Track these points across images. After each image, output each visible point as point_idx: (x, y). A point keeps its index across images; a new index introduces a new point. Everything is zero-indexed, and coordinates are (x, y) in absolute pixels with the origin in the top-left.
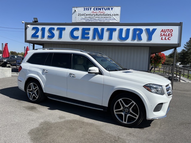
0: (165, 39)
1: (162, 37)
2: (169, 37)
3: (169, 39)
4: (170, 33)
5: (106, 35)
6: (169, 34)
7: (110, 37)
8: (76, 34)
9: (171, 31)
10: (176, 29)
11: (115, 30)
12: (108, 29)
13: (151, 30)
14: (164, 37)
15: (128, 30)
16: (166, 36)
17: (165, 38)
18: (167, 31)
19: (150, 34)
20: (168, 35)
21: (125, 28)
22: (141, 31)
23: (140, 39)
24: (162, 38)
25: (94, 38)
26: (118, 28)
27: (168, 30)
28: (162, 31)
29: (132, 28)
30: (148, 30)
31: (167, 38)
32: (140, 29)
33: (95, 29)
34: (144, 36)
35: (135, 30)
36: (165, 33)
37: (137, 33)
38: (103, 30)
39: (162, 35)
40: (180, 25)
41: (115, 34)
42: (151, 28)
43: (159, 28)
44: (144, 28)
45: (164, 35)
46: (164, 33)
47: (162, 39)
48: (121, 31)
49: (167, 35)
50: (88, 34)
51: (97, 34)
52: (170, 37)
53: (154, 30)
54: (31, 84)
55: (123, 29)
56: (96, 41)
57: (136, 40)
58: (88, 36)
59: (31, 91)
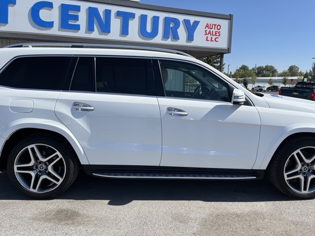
0: (211, 41)
1: (207, 36)
3: (217, 40)
4: (217, 30)
5: (116, 24)
6: (216, 32)
7: (125, 31)
9: (219, 27)
10: (224, 23)
11: (132, 16)
12: (119, 14)
13: (192, 22)
14: (209, 37)
15: (155, 20)
16: (212, 35)
17: (212, 38)
18: (214, 26)
19: (191, 29)
20: (216, 33)
21: (150, 14)
22: (176, 22)
23: (176, 37)
24: (207, 37)
25: (90, 29)
26: (138, 12)
27: (215, 25)
28: (206, 26)
29: (162, 16)
30: (187, 22)
31: (214, 37)
32: (175, 19)
33: (90, 8)
34: (182, 31)
35: (167, 20)
36: (211, 30)
37: (171, 26)
38: (108, 13)
39: (207, 32)
40: (230, 18)
41: (134, 25)
42: (192, 19)
43: (204, 21)
44: (181, 18)
45: (210, 33)
46: (210, 30)
47: (207, 40)
48: (143, 18)
49: (214, 34)
50: (76, 18)
51: (95, 21)
52: (217, 37)
53: (196, 23)
54: (29, 147)
55: (147, 16)
56: (96, 34)
57: (170, 39)
58: (76, 24)
59: (34, 168)
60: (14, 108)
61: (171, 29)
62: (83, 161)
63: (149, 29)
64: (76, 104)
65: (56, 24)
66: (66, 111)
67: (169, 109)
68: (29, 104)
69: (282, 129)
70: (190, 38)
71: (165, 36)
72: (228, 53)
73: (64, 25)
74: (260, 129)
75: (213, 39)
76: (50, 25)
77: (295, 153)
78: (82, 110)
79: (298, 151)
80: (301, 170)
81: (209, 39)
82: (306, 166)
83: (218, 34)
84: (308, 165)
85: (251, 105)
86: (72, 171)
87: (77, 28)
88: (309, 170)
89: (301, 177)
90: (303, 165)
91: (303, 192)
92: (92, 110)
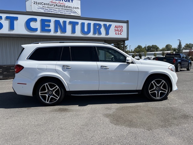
0: (118, 34)
1: (116, 32)
3: (121, 34)
4: (121, 29)
5: (69, 28)
7: (73, 31)
8: (33, 25)
9: (122, 27)
10: (125, 25)
11: (77, 23)
12: (70, 23)
13: (108, 25)
14: (117, 32)
15: (89, 25)
19: (107, 29)
21: (86, 22)
22: (100, 26)
23: (100, 33)
24: (116, 33)
25: (56, 31)
26: (80, 22)
27: (120, 26)
28: (115, 27)
29: (92, 23)
30: (105, 25)
31: (119, 32)
32: (99, 24)
33: (56, 21)
34: (103, 30)
35: (95, 25)
37: (97, 27)
38: (65, 22)
39: (116, 30)
40: (127, 22)
41: (78, 28)
42: (108, 24)
43: (114, 24)
44: (102, 23)
45: (117, 30)
46: (117, 29)
47: (116, 34)
48: (83, 24)
49: (119, 31)
50: (49, 26)
51: (58, 27)
53: (110, 26)
54: (45, 84)
55: (84, 23)
56: (59, 34)
57: (97, 34)
58: (49, 29)
59: (47, 93)
60: (39, 69)
61: (97, 29)
62: (67, 90)
63: (86, 30)
64: (64, 66)
65: (39, 30)
66: (60, 69)
67: (102, 66)
68: (45, 67)
69: (147, 72)
70: (107, 33)
71: (94, 33)
72: (127, 40)
73: (43, 30)
74: (138, 73)
75: (119, 33)
76: (36, 30)
77: (152, 82)
78: (66, 68)
79: (154, 81)
80: (156, 89)
81: (117, 33)
82: (158, 88)
83: (121, 31)
84: (158, 87)
85: (134, 63)
86: (63, 94)
87: (49, 31)
88: (159, 89)
89: (156, 92)
90: (156, 87)
91: (157, 98)
92: (71, 68)
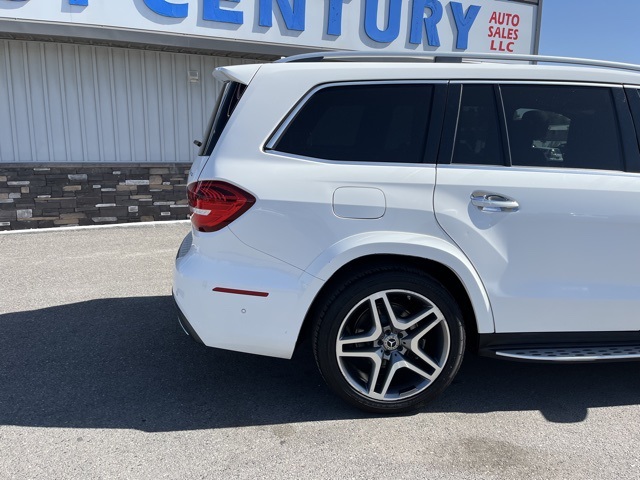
0: (501, 49)
1: (492, 38)
2: (510, 41)
3: (511, 47)
4: (512, 27)
5: (315, 12)
6: (510, 30)
9: (515, 21)
10: (526, 13)
13: (465, 9)
14: (497, 40)
16: (503, 37)
17: (501, 42)
18: (506, 17)
19: (462, 23)
20: (509, 34)
22: (435, 8)
23: (434, 43)
24: (493, 42)
25: (263, 23)
27: (509, 15)
28: (492, 18)
30: (454, 8)
31: (506, 42)
35: (417, 4)
36: (501, 27)
37: (425, 16)
39: (494, 31)
41: (352, 14)
45: (497, 33)
46: (498, 25)
47: (492, 48)
49: (506, 35)
52: (512, 41)
53: (474, 12)
56: (274, 35)
57: (421, 46)
61: (424, 23)
63: (381, 24)
70: (460, 43)
71: (412, 40)
73: (209, 13)
75: (504, 46)
76: (180, 11)
81: (496, 45)
83: (513, 35)
87: (236, 19)
